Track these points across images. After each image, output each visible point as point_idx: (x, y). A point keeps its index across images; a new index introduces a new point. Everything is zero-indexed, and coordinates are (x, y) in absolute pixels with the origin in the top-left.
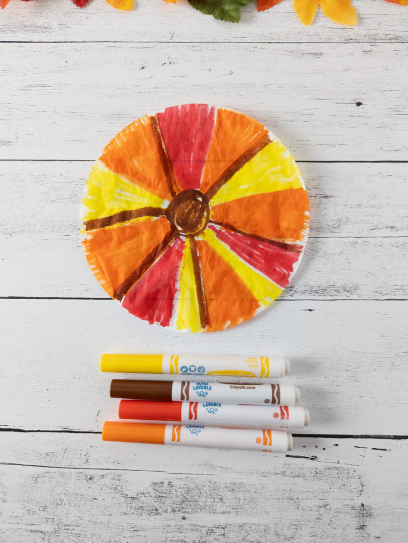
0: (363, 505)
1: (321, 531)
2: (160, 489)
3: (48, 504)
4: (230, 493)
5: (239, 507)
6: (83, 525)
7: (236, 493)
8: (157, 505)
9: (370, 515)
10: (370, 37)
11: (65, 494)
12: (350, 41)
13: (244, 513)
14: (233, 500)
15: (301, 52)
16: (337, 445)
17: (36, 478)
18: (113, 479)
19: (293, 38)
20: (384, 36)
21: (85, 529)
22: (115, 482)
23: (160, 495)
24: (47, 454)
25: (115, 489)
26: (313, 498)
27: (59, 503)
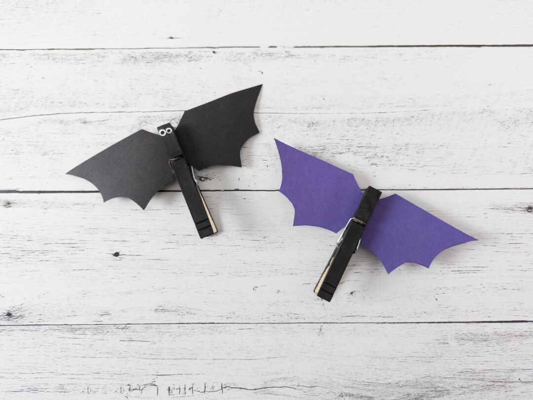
10: (101, 332)
12: (123, 326)
15: (178, 313)
19: (187, 329)
20: (87, 332)
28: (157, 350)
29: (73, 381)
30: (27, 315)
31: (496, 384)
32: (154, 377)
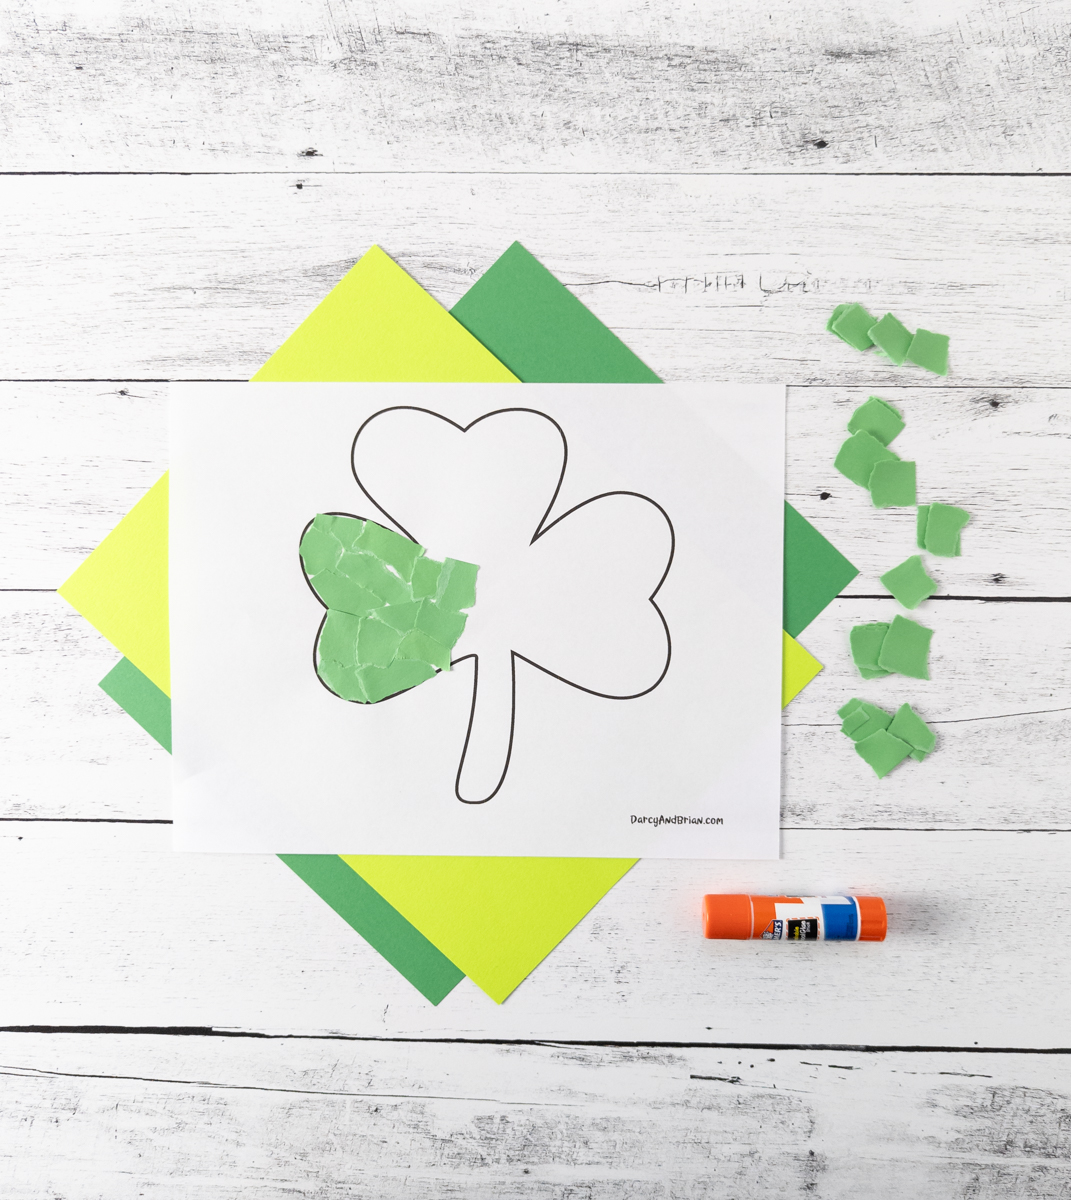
0: (812, 1154)
1: (745, 1192)
2: (487, 1127)
3: (308, 1150)
4: (599, 1134)
5: (615, 1155)
6: (366, 1182)
7: (611, 1134)
8: (483, 1152)
9: (824, 1169)
10: (849, 375)
11: (335, 1135)
12: (814, 383)
13: (622, 1165)
14: (605, 1144)
16: (773, 1060)
17: (289, 1110)
18: (413, 1111)
20: (872, 375)
21: (368, 1188)
22: (414, 1115)
23: (488, 1136)
24: (306, 1073)
25: (416, 1127)
26: (731, 1141)
27: (326, 1148)
28: (761, 345)
29: (893, 298)
30: (967, 402)
31: (230, 286)
32: (766, 304)
